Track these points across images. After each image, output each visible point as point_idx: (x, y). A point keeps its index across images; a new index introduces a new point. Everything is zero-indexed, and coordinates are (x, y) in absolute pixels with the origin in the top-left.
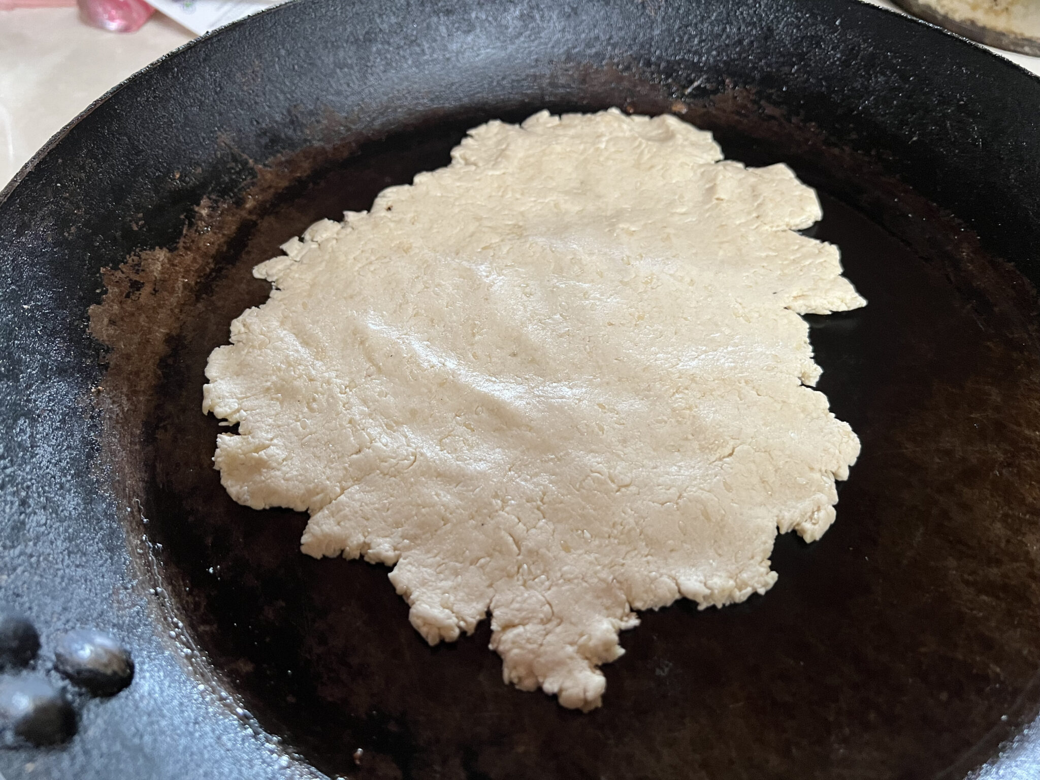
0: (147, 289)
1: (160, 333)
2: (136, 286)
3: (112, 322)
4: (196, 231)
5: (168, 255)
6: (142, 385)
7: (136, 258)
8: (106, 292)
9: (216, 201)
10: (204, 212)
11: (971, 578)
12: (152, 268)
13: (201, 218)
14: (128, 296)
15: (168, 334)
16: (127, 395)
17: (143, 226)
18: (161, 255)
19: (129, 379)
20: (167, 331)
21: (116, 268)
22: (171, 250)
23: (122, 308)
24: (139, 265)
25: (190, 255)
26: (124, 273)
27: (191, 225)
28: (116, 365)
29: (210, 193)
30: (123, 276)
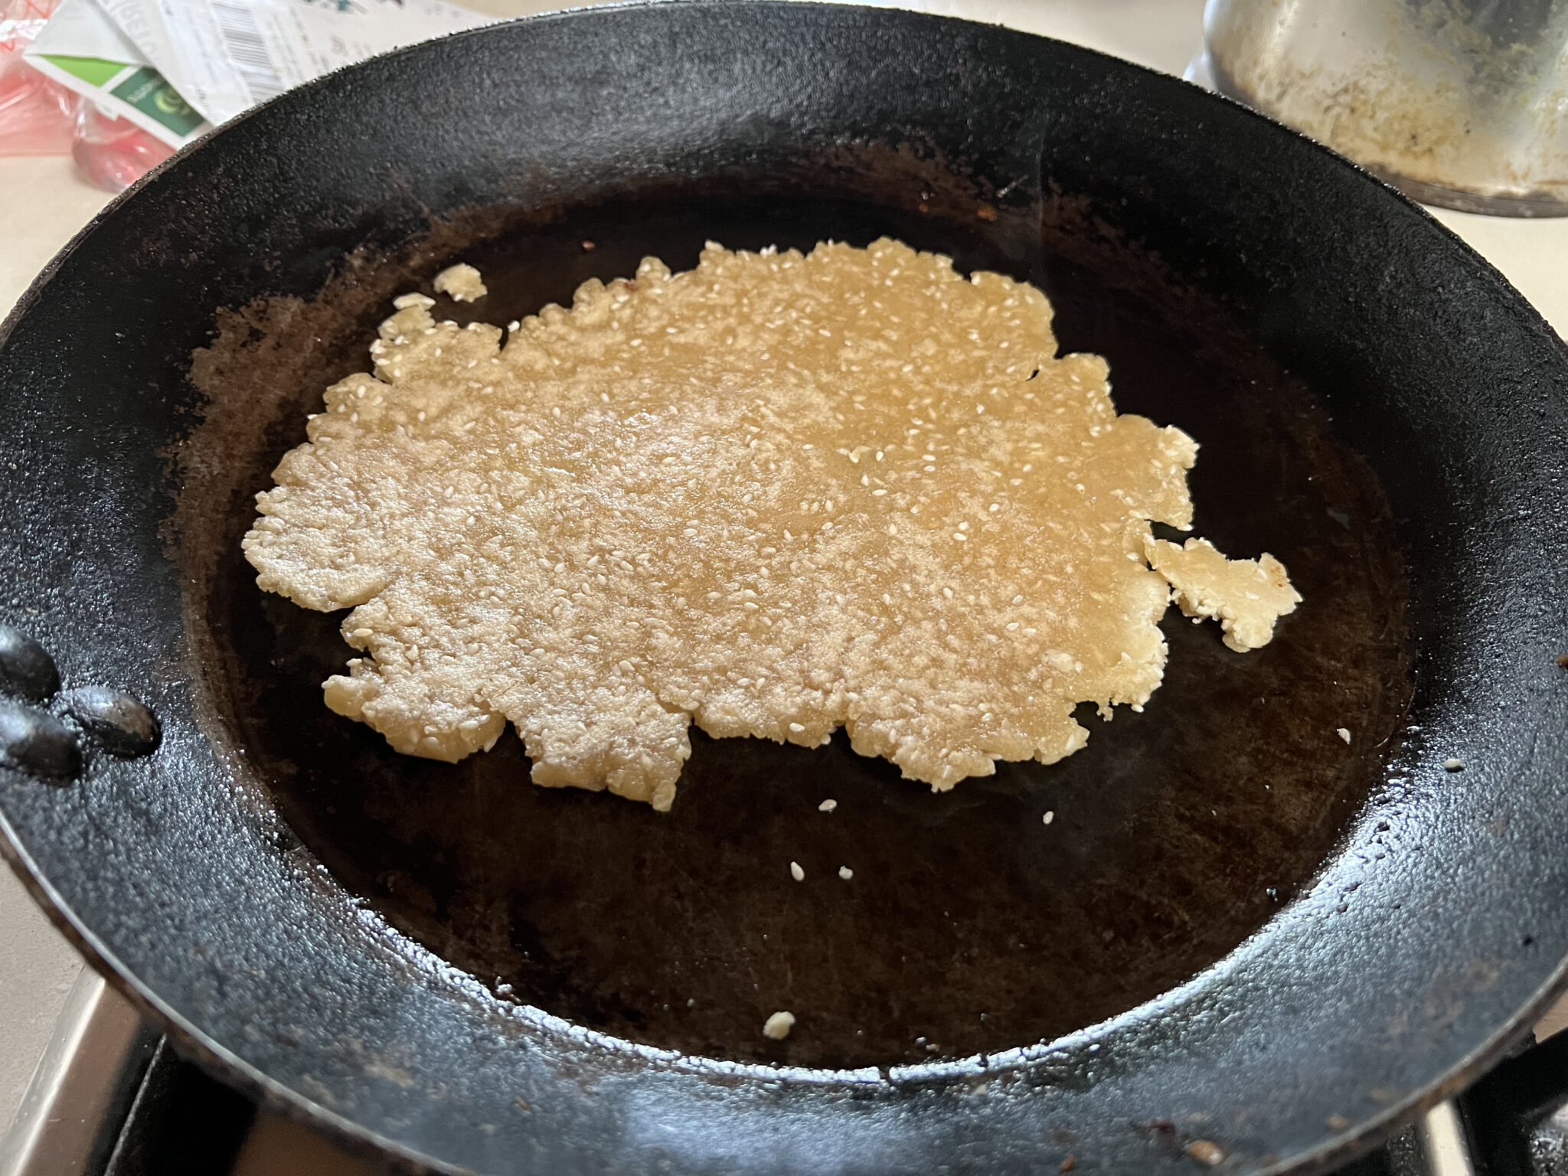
0: (269, 341)
1: (274, 394)
2: (256, 335)
3: (219, 372)
4: (343, 283)
5: (304, 306)
6: (240, 450)
7: (262, 303)
8: (217, 336)
9: (374, 252)
10: (357, 263)
11: (1187, 813)
12: (280, 317)
13: (351, 268)
14: (244, 345)
15: (283, 398)
16: (220, 458)
17: (277, 267)
18: (295, 304)
19: (226, 441)
20: (284, 394)
21: (235, 310)
22: (308, 301)
23: (234, 358)
24: (264, 312)
25: (329, 312)
26: (244, 318)
27: (337, 275)
28: (215, 421)
29: (368, 241)
30: (242, 321)
